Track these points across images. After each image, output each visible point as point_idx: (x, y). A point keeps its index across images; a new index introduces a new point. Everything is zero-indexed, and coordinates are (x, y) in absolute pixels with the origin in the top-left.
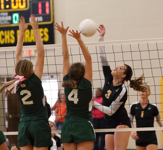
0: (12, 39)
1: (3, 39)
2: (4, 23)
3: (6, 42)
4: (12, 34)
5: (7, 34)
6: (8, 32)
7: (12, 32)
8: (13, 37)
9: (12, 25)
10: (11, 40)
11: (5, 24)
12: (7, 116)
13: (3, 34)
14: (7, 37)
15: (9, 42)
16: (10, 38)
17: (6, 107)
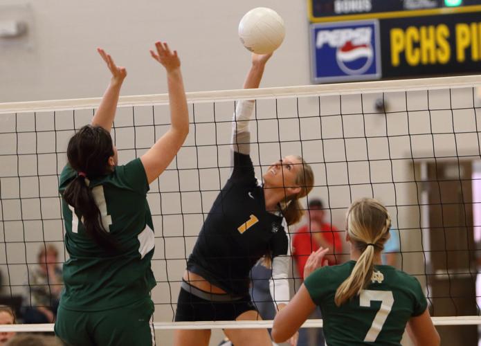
0: (443, 52)
1: (417, 52)
2: (418, 6)
3: (425, 60)
4: (443, 36)
5: (428, 37)
6: (431, 29)
7: (443, 30)
8: (445, 45)
9: (443, 11)
10: (439, 53)
11: (424, 8)
12: (429, 272)
13: (416, 38)
14: (427, 44)
15: (433, 59)
16: (437, 46)
17: (427, 247)
